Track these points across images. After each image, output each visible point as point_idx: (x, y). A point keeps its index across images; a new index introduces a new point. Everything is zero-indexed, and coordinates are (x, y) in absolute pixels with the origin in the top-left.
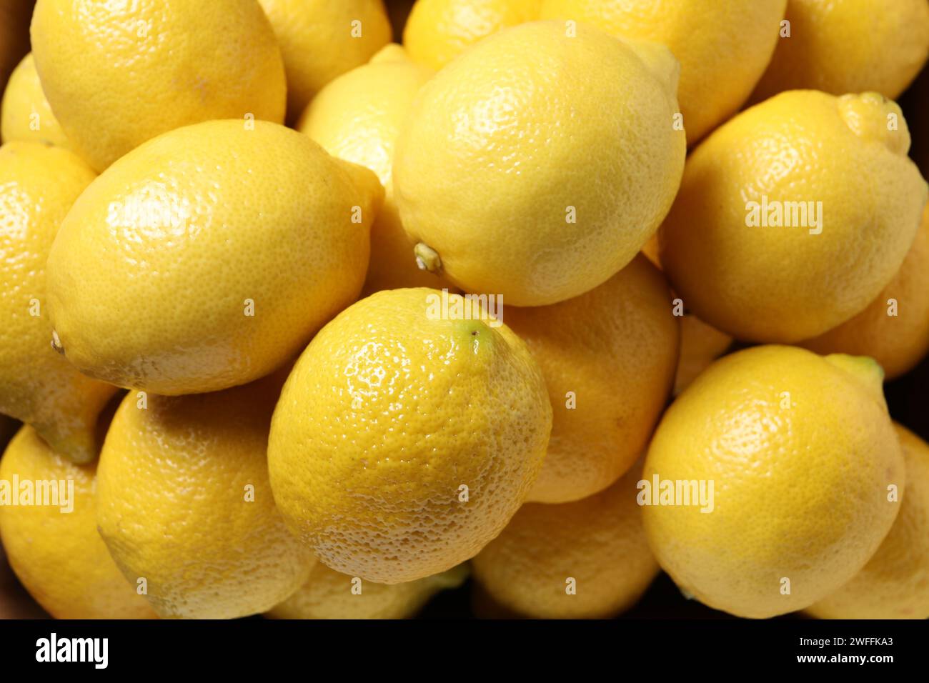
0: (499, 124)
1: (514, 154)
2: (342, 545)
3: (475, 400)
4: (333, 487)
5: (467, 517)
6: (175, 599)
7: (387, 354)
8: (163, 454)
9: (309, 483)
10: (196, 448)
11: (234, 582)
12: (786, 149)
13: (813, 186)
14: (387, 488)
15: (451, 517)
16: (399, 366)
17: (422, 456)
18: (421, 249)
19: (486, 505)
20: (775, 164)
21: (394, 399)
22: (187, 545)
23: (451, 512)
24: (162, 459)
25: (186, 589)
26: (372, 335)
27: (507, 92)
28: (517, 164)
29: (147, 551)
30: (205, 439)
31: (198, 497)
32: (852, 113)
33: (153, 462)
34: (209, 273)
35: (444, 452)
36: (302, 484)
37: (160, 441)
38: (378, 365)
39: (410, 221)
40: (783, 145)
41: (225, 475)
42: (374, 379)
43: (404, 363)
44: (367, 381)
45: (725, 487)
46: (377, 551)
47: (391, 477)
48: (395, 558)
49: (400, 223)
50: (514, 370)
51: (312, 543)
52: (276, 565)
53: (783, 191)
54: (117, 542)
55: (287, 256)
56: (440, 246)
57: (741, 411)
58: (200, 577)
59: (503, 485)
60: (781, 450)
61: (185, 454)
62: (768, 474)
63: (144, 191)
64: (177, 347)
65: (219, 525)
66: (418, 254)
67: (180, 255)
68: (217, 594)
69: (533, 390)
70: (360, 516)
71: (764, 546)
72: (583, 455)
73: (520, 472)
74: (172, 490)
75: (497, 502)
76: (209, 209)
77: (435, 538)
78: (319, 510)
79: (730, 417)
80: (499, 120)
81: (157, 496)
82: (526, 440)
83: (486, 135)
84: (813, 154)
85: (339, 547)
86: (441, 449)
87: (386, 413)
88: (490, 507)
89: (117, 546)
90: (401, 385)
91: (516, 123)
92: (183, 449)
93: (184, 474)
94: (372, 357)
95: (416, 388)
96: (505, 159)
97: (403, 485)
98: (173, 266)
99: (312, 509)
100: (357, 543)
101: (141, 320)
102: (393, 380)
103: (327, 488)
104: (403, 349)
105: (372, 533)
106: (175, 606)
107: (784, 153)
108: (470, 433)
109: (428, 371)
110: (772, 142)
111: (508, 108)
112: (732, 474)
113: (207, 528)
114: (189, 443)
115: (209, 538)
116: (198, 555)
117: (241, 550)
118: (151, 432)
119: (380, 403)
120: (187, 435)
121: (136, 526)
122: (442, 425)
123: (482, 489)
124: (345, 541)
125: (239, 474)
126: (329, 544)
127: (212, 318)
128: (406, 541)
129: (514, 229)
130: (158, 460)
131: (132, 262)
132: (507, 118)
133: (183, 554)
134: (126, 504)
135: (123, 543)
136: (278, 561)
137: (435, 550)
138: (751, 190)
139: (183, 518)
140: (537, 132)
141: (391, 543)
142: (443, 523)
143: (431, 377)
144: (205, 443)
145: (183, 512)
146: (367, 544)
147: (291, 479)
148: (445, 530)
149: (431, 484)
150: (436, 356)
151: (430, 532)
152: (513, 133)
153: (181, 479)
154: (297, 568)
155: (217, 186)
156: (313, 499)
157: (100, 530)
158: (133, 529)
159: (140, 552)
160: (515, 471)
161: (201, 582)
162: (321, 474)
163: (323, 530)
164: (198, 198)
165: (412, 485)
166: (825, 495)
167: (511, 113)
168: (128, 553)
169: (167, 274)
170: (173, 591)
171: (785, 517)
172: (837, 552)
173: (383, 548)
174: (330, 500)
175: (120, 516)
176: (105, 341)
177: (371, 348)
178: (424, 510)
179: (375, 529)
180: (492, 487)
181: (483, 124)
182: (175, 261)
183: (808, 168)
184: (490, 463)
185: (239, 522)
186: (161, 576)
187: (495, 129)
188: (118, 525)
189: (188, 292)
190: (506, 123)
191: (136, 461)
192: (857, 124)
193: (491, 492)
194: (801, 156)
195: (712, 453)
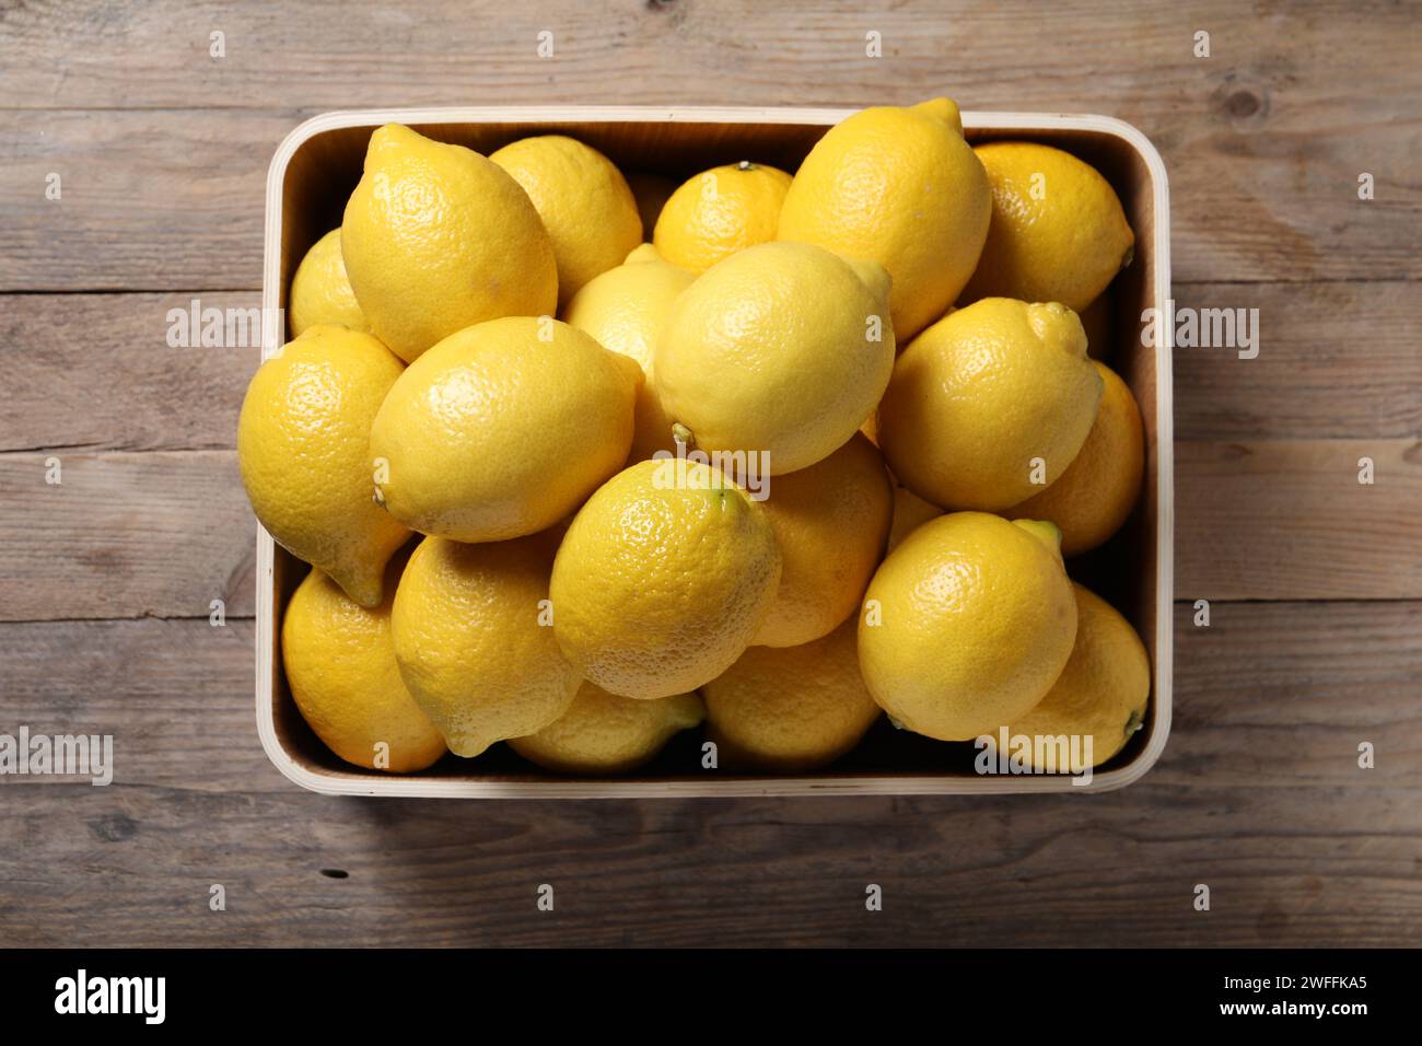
0: (744, 331)
1: (755, 355)
2: (613, 662)
3: (722, 546)
4: (609, 613)
5: (714, 640)
6: (462, 716)
7: (654, 509)
8: (457, 593)
9: (588, 611)
10: (485, 588)
11: (512, 701)
12: (980, 349)
13: (1002, 382)
14: (653, 614)
15: (701, 639)
16: (663, 518)
17: (679, 589)
18: (678, 428)
19: (729, 630)
20: (971, 362)
21: (660, 544)
22: (477, 669)
23: (702, 635)
24: (457, 597)
25: (473, 707)
26: (642, 494)
27: (751, 305)
28: (758, 363)
29: (442, 674)
30: (493, 581)
31: (486, 629)
32: (1037, 320)
33: (449, 600)
34: (513, 442)
35: (698, 586)
36: (582, 612)
37: (454, 583)
38: (647, 518)
39: (668, 404)
40: (978, 346)
41: (510, 611)
42: (644, 529)
43: (667, 517)
44: (639, 529)
45: (925, 622)
46: (641, 666)
47: (656, 605)
48: (655, 673)
49: (660, 405)
50: (753, 526)
51: (587, 663)
52: (547, 690)
53: (977, 385)
54: (415, 667)
55: (573, 431)
56: (693, 425)
57: (939, 561)
58: (486, 696)
59: (742, 615)
60: (972, 590)
61: (476, 593)
62: (961, 610)
63: (460, 376)
64: (485, 502)
65: (504, 653)
66: (675, 432)
67: (490, 428)
68: (498, 712)
69: (767, 540)
70: (630, 637)
71: (958, 670)
72: (807, 601)
73: (756, 606)
74: (466, 623)
75: (737, 629)
76: (514, 392)
77: (687, 656)
78: (597, 633)
79: (930, 566)
80: (744, 327)
81: (452, 628)
82: (761, 581)
83: (734, 340)
84: (1003, 355)
85: (610, 664)
86: (696, 583)
87: (654, 555)
88: (732, 632)
89: (414, 670)
90: (665, 534)
91: (757, 331)
92: (474, 589)
93: (476, 610)
94: (642, 512)
95: (677, 536)
96: (748, 358)
97: (666, 612)
98: (484, 437)
99: (589, 633)
100: (625, 660)
101: (457, 479)
102: (659, 531)
103: (604, 614)
104: (667, 506)
105: (638, 652)
106: (461, 723)
107: (978, 353)
108: (718, 572)
109: (686, 523)
110: (970, 344)
111: (751, 318)
112: (931, 611)
113: (494, 655)
114: (479, 584)
115: (495, 663)
116: (486, 677)
117: (520, 675)
118: (446, 575)
119: (648, 546)
120: (478, 578)
121: (433, 653)
122: (696, 566)
123: (726, 617)
124: (615, 659)
125: (521, 611)
126: (602, 662)
127: (514, 478)
128: (665, 658)
129: (755, 414)
130: (453, 598)
131: (452, 433)
132: (750, 326)
133: (473, 677)
134: (424, 636)
135: (420, 668)
136: (549, 686)
137: (687, 667)
138: (951, 383)
139: (474, 646)
140: (774, 338)
141: (652, 660)
142: (693, 643)
143: (689, 527)
144: (493, 584)
145: (475, 640)
146: (633, 661)
147: (574, 609)
148: (696, 650)
149: (688, 610)
150: (693, 512)
151: (684, 651)
152: (755, 337)
153: (473, 614)
154: (564, 694)
155: (519, 374)
156: (591, 624)
157: (398, 658)
158: (430, 656)
159: (435, 675)
160: (752, 605)
161: (485, 701)
162: (599, 603)
163: (597, 650)
164: (504, 383)
165: (672, 611)
166: (1006, 627)
167: (753, 322)
168: (424, 677)
169: (480, 443)
170: (461, 709)
171: (975, 645)
172: (1018, 676)
173: (646, 664)
174: (606, 624)
175: (418, 646)
176: (426, 496)
177: (641, 504)
178: (680, 632)
179: (641, 647)
180: (734, 616)
181: (731, 330)
182: (487, 433)
183: (997, 366)
184: (733, 596)
185: (520, 651)
186: (452, 696)
187: (741, 334)
188: (417, 652)
189: (496, 458)
190: (749, 330)
191: (433, 600)
192: (1041, 330)
193: (733, 620)
194: (992, 356)
195: (915, 595)
